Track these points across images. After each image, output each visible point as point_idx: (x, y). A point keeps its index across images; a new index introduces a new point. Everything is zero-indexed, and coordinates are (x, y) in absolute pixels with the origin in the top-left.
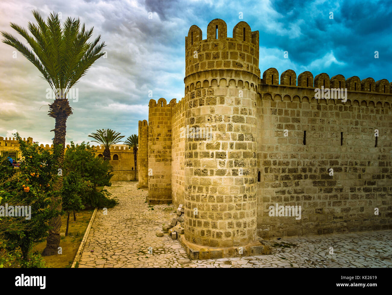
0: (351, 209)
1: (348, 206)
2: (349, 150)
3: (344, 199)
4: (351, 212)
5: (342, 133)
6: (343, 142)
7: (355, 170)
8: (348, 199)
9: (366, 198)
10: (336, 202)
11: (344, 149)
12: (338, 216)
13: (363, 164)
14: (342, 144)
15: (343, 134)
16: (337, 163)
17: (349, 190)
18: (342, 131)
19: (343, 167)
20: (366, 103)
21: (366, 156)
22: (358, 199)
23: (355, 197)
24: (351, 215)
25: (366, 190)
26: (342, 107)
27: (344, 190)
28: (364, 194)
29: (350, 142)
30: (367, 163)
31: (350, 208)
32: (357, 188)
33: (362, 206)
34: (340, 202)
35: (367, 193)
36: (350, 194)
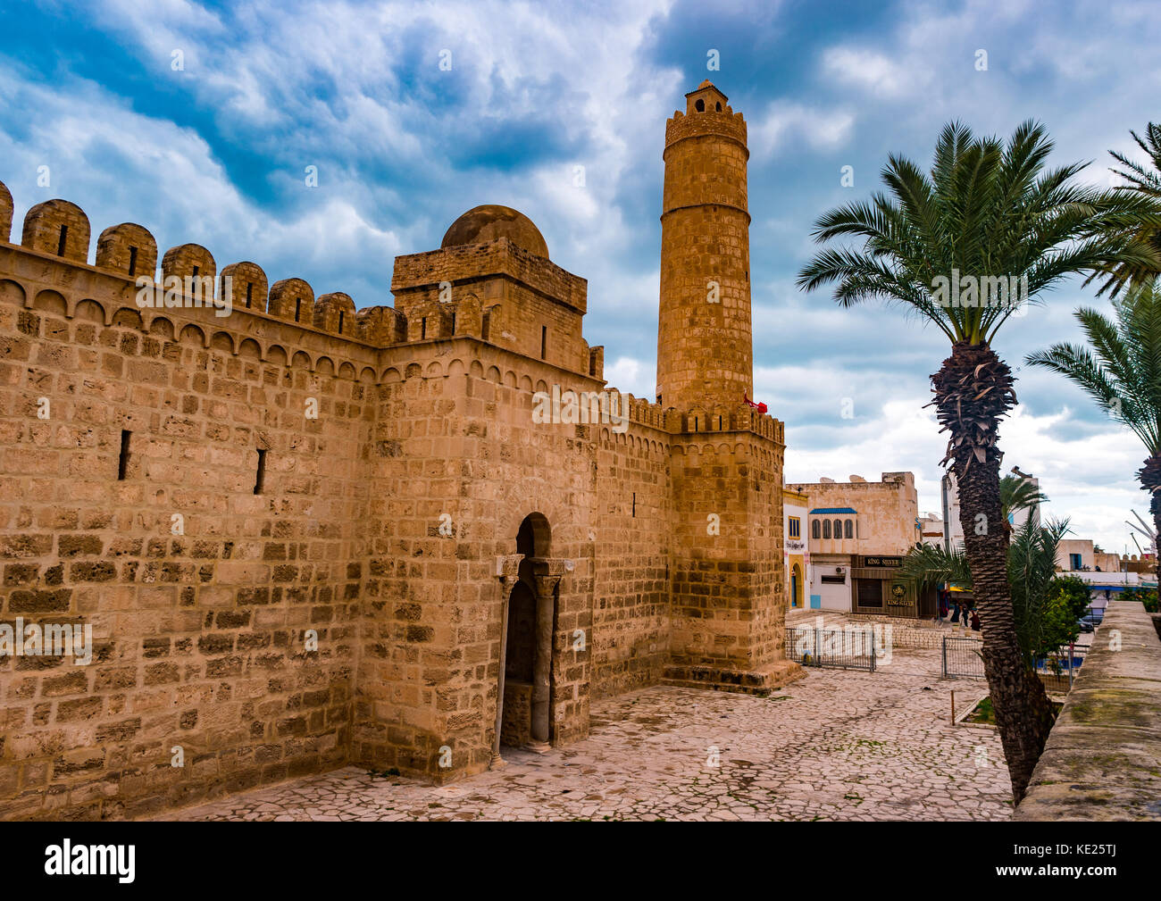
0: (143, 724)
1: (128, 711)
2: (153, 500)
3: (116, 688)
4: (141, 737)
5: (126, 435)
6: (130, 468)
7: (173, 572)
8: (132, 684)
9: (210, 674)
10: (77, 703)
11: (128, 492)
12: (81, 762)
13: (204, 550)
14: (122, 475)
15: (133, 437)
16: (94, 546)
17: (141, 651)
18: (128, 426)
19: (120, 564)
20: (232, 342)
21: (217, 525)
22: (177, 680)
23: (160, 675)
24: (141, 749)
25: (209, 646)
26: (135, 339)
27: (117, 653)
28: (199, 659)
29: (156, 470)
30: (221, 548)
31: (139, 720)
32: (174, 639)
33: (190, 708)
34: (95, 701)
35: (214, 657)
36: (143, 664)
